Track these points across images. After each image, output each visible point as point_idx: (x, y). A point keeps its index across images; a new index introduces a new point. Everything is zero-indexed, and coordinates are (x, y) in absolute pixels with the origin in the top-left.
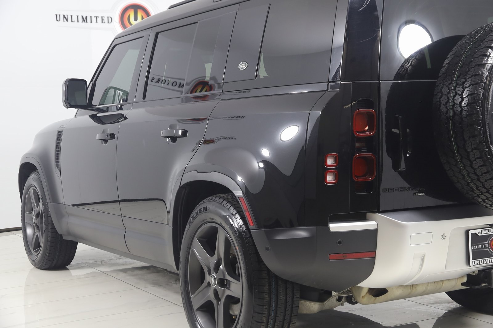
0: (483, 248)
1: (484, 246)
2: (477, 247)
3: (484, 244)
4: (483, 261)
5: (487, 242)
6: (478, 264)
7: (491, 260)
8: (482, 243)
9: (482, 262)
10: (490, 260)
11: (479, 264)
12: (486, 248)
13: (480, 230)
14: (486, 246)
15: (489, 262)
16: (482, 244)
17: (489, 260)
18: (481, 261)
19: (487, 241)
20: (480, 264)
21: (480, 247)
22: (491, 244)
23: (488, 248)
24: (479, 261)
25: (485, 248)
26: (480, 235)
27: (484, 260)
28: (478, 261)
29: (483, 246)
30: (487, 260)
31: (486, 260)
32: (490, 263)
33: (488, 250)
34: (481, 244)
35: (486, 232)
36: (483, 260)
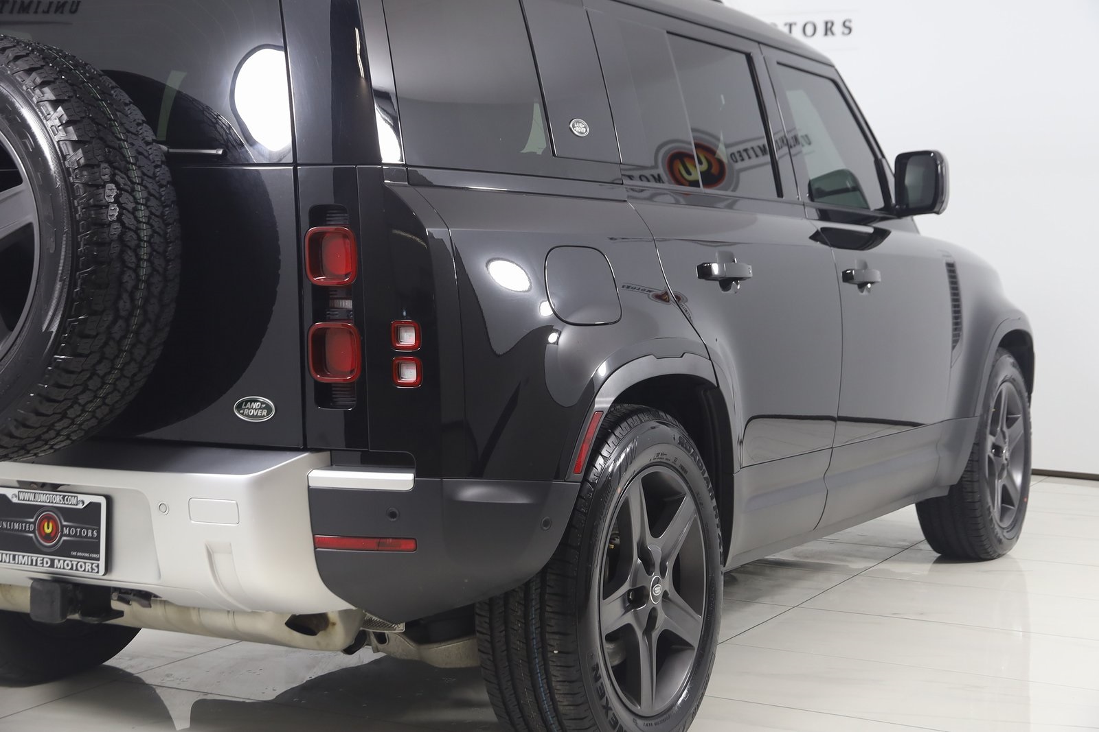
0: (21, 530)
1: (25, 526)
2: (10, 525)
3: (27, 523)
4: (17, 557)
5: (32, 520)
6: (5, 562)
7: (34, 559)
8: (21, 519)
9: (14, 559)
10: (32, 561)
11: (7, 561)
12: (29, 532)
13: (16, 491)
14: (29, 528)
15: (30, 563)
16: (23, 522)
17: (30, 558)
18: (14, 556)
19: (32, 518)
20: (9, 562)
21: (16, 526)
22: (42, 525)
23: (33, 532)
24: (10, 555)
25: (25, 531)
26: (15, 500)
27: (21, 557)
28: (6, 554)
29: (22, 526)
30: (26, 558)
31: (23, 556)
32: (32, 564)
33: (34, 538)
34: (19, 522)
35: (28, 497)
36: (19, 555)
